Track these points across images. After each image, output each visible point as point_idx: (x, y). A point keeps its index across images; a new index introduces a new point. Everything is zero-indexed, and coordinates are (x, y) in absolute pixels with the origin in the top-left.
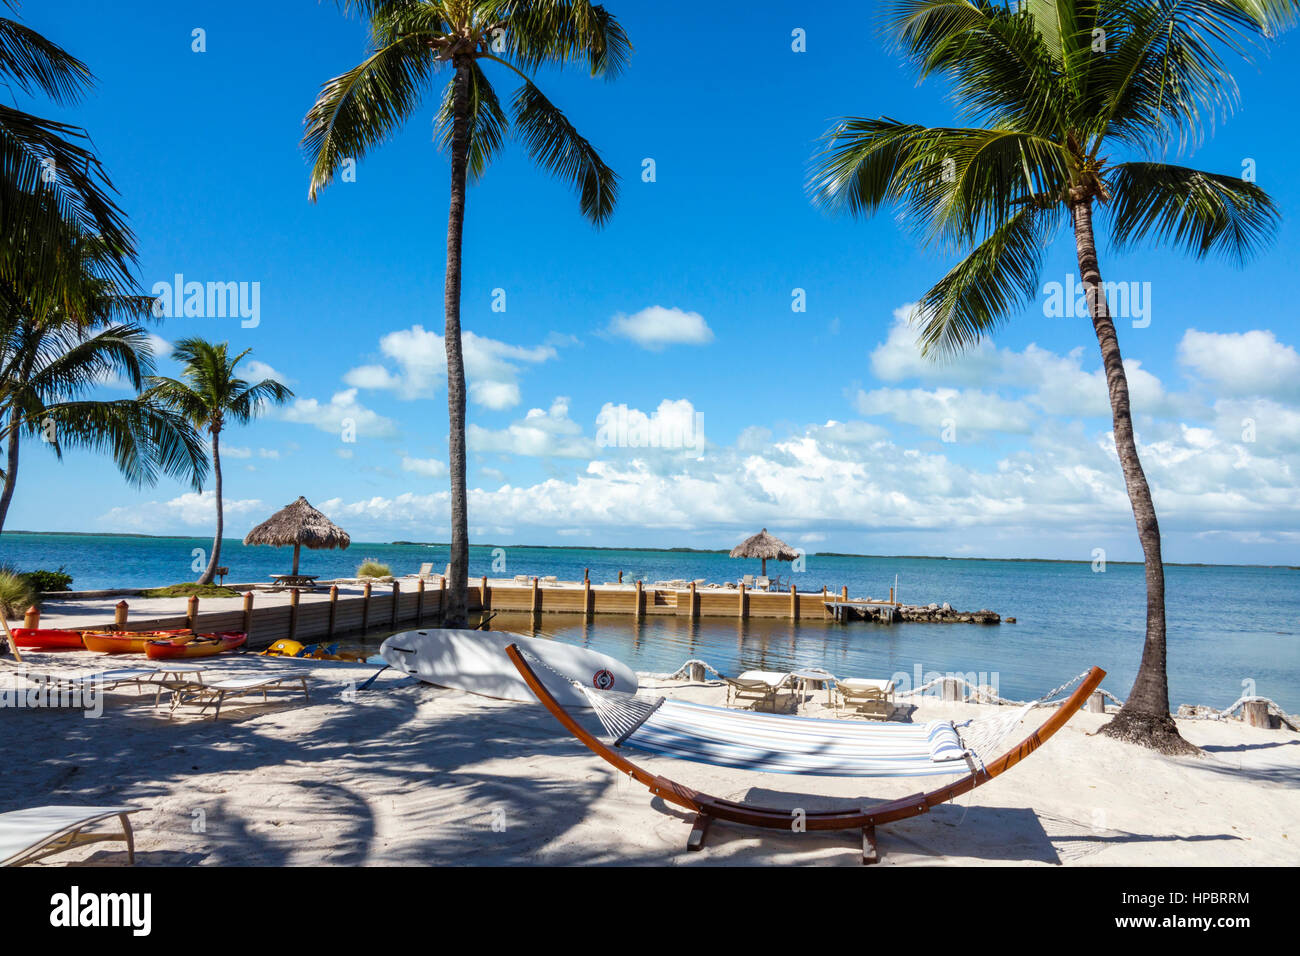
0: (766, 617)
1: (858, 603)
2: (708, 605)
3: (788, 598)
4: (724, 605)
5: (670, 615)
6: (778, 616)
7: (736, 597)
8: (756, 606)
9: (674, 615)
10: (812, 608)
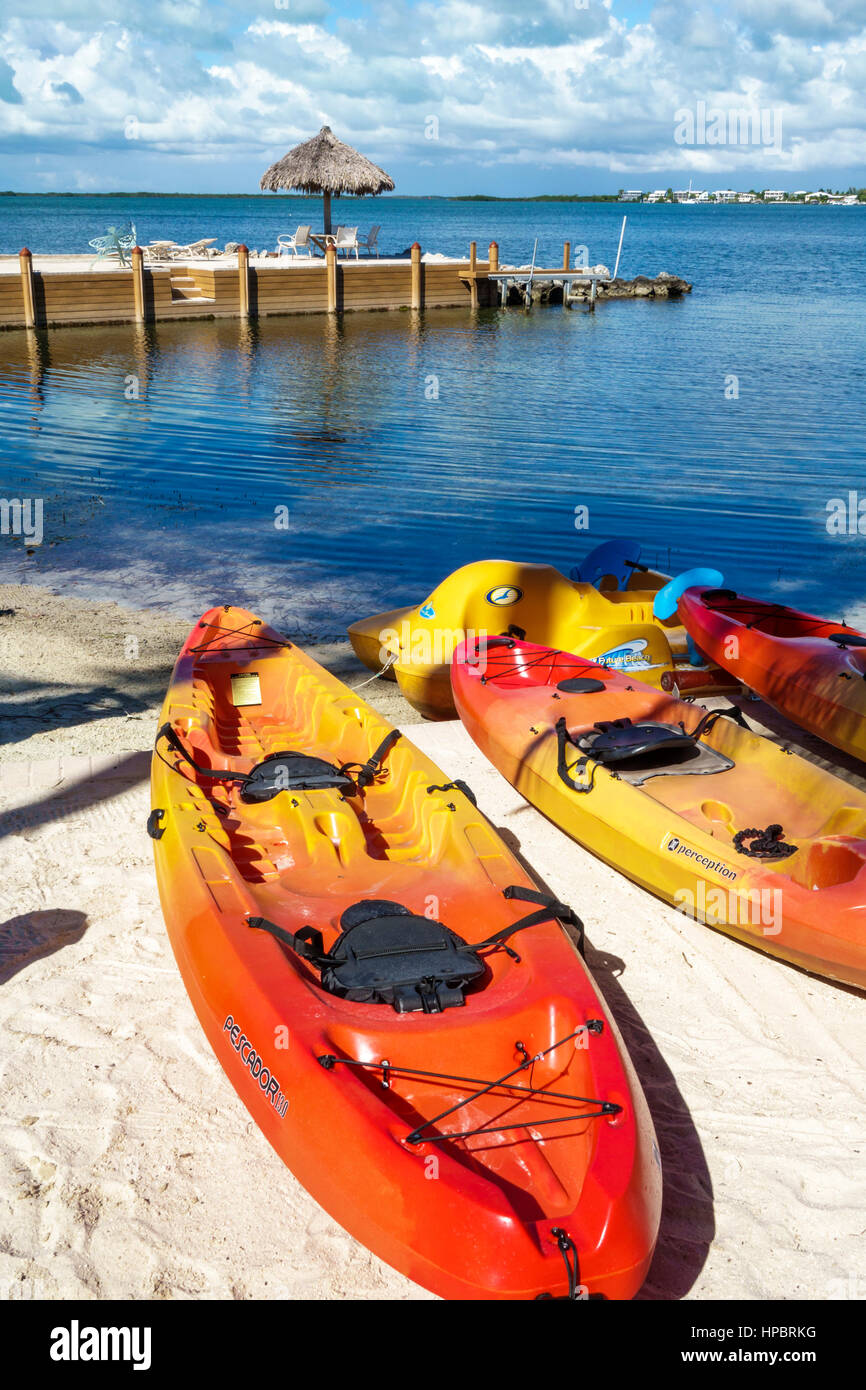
0: (372, 311)
1: (512, 273)
2: (272, 293)
3: (407, 271)
4: (299, 291)
5: (203, 319)
6: (392, 307)
7: (320, 273)
8: (355, 290)
9: (211, 318)
10: (446, 286)
